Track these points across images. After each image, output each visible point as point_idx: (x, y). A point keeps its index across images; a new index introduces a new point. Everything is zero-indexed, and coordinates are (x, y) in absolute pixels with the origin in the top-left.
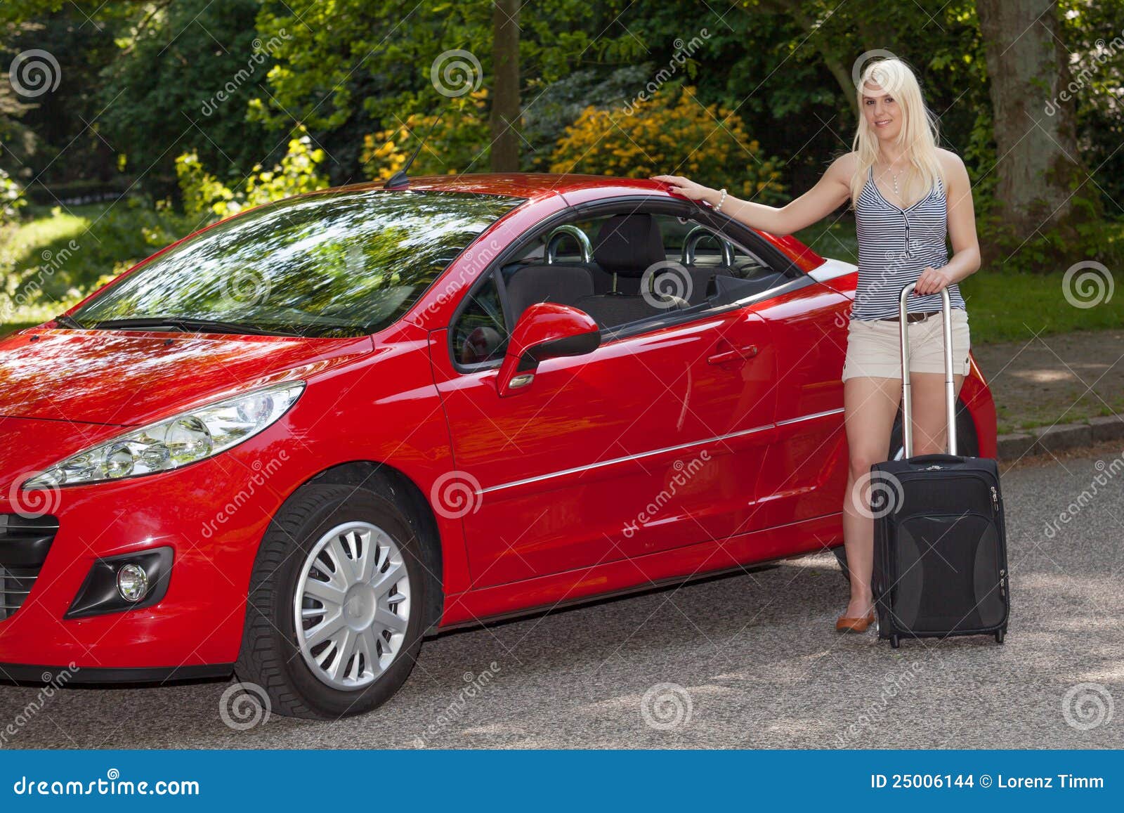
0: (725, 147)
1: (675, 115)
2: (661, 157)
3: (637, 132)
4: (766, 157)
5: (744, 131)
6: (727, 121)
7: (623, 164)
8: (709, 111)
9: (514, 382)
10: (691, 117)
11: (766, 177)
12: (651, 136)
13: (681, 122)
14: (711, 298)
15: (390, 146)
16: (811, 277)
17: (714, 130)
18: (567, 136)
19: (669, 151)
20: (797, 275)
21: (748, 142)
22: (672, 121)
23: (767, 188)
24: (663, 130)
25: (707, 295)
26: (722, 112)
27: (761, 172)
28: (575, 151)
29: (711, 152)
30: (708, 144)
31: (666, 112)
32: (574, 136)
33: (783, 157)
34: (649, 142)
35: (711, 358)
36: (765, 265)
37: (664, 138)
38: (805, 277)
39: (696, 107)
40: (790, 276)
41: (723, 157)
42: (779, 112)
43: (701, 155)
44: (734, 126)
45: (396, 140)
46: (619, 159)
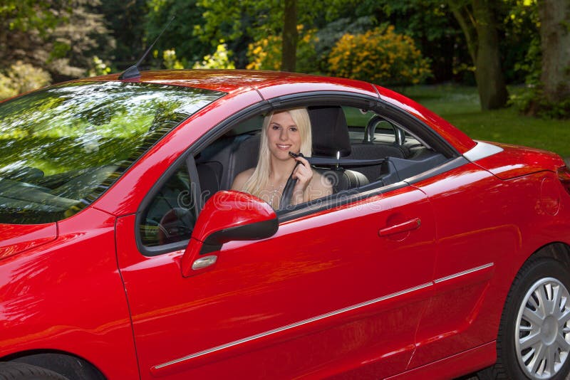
0: (406, 53)
1: (384, 38)
2: (377, 57)
3: (368, 45)
4: (424, 58)
5: (415, 45)
6: (407, 42)
7: (361, 59)
8: (399, 37)
9: (198, 263)
10: (391, 39)
11: (423, 67)
12: (373, 47)
13: (387, 41)
14: (385, 177)
15: (259, 49)
16: (464, 157)
17: (401, 45)
18: (336, 46)
19: (381, 54)
20: (454, 156)
21: (416, 50)
22: (383, 41)
23: (424, 72)
24: (379, 45)
25: (381, 174)
26: (405, 37)
27: (421, 64)
28: (339, 53)
29: (400, 55)
30: (399, 51)
31: (381, 37)
32: (340, 47)
33: (431, 57)
34: (372, 50)
35: (382, 231)
36: (429, 147)
37: (379, 48)
38: (461, 157)
39: (394, 35)
40: (449, 157)
41: (404, 58)
42: (431, 38)
43: (395, 56)
44: (410, 43)
45: (262, 45)
46: (359, 57)
